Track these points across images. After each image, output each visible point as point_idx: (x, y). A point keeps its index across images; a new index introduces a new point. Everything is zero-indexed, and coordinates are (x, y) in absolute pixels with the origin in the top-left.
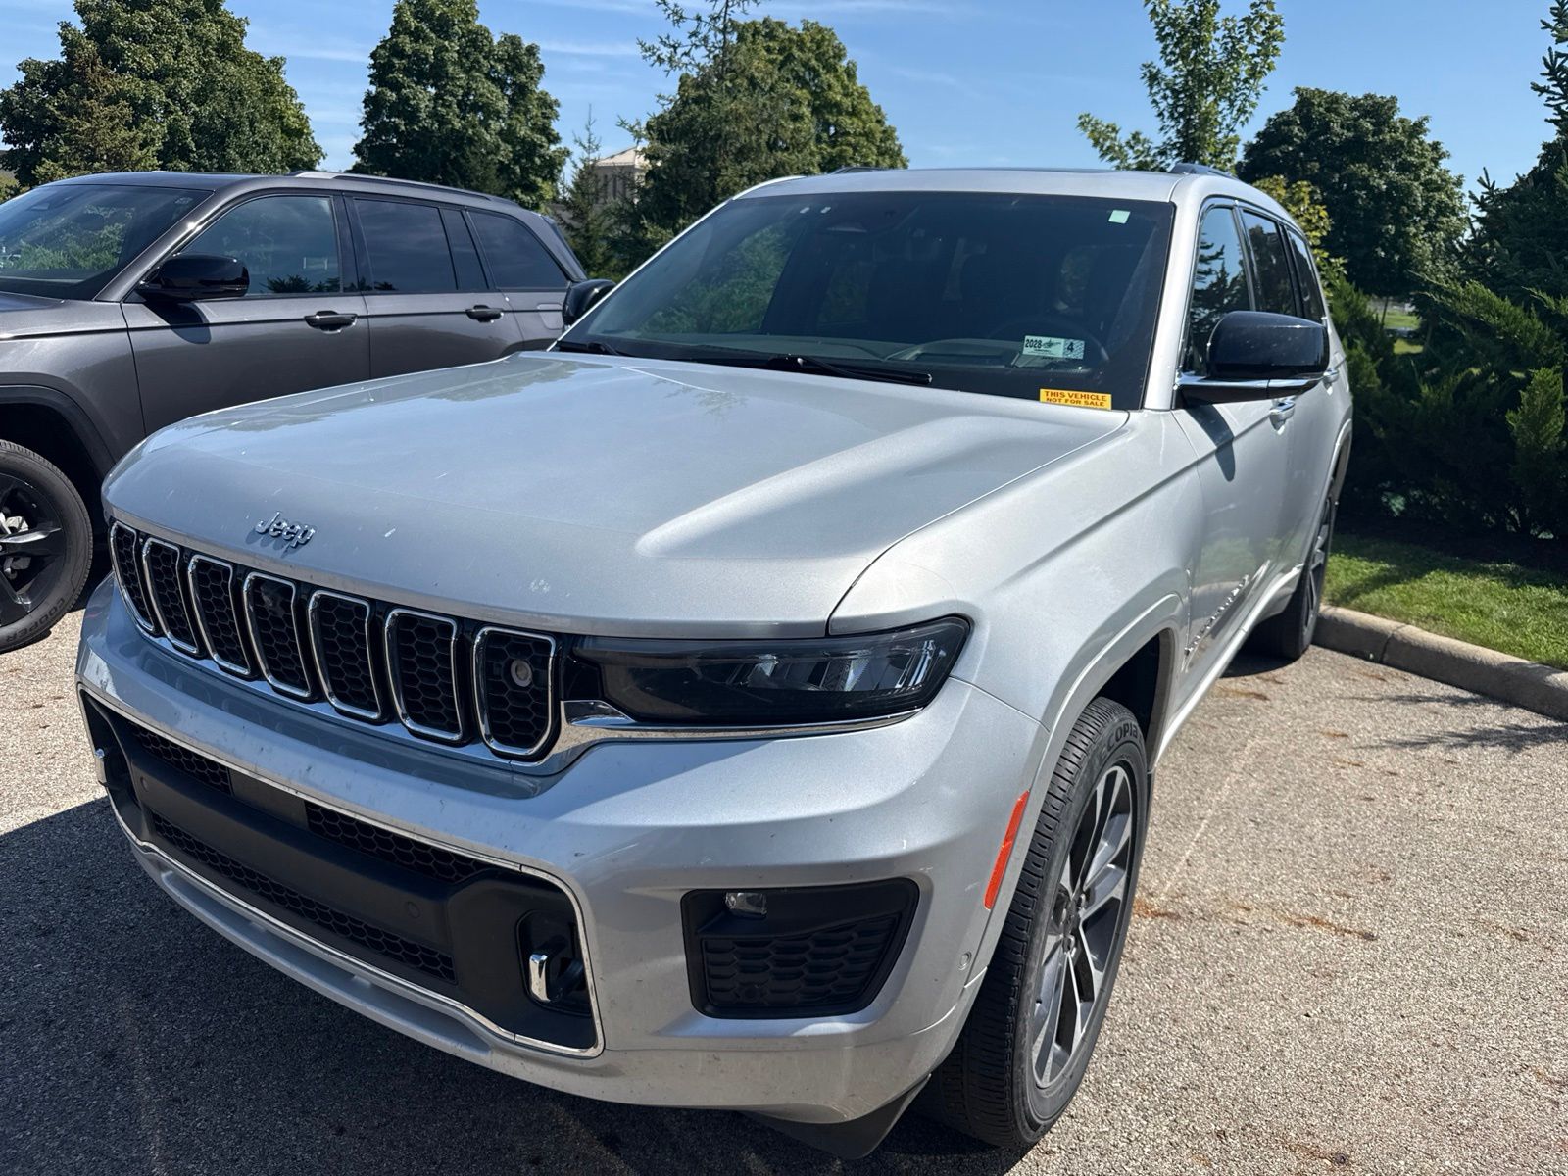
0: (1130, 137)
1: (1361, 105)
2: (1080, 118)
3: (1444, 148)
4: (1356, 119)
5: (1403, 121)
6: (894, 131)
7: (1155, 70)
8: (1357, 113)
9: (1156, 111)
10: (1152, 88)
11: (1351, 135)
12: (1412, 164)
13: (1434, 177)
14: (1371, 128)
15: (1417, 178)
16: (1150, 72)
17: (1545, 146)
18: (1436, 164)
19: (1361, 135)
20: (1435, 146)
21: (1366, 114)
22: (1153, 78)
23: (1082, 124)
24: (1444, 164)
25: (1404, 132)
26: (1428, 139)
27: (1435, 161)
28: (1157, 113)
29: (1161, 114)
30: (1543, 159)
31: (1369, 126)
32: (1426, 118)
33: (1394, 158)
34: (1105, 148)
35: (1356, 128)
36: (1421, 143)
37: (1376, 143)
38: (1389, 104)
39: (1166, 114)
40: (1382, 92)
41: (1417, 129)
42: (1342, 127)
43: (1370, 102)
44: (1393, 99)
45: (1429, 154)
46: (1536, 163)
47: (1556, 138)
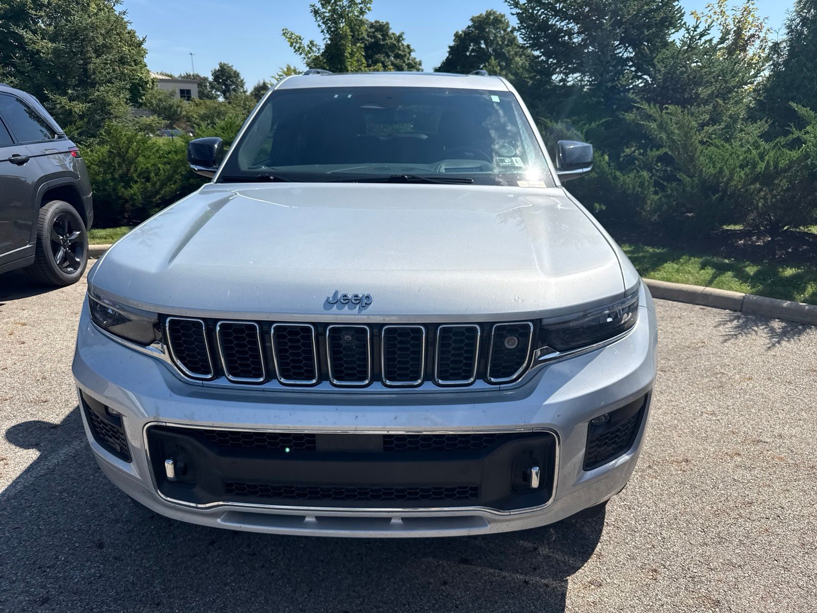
0: (309, 43)
1: (374, 26)
2: (283, 30)
3: (412, 47)
4: (374, 33)
5: (393, 34)
6: (134, 32)
7: (317, 9)
8: (373, 30)
9: (320, 30)
10: (316, 18)
11: (373, 40)
12: (400, 55)
13: (411, 61)
14: (381, 37)
15: (404, 62)
16: (315, 9)
17: (450, 47)
18: (410, 55)
19: (377, 41)
20: (408, 46)
21: (377, 30)
22: (316, 12)
23: (284, 34)
24: (413, 55)
25: (395, 39)
26: (405, 43)
27: (409, 53)
28: (320, 31)
29: (322, 31)
30: (450, 53)
31: (380, 36)
32: (403, 33)
33: (393, 52)
34: (297, 48)
35: (375, 37)
36: (403, 45)
37: (384, 45)
38: (387, 26)
39: (325, 31)
40: (383, 20)
41: (399, 38)
42: (368, 36)
43: (378, 24)
44: (387, 23)
45: (407, 50)
46: (447, 55)
47: (454, 43)
